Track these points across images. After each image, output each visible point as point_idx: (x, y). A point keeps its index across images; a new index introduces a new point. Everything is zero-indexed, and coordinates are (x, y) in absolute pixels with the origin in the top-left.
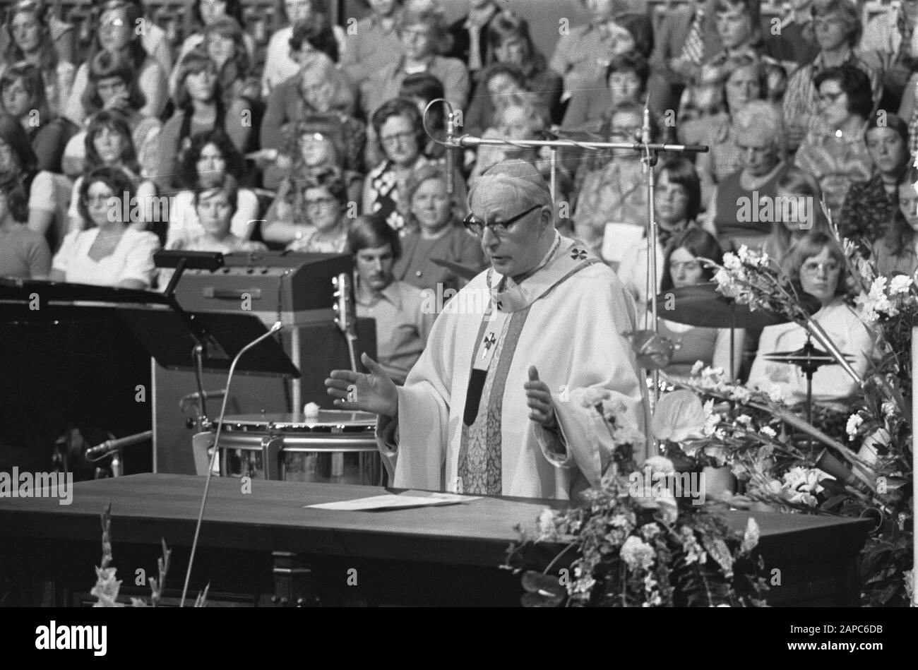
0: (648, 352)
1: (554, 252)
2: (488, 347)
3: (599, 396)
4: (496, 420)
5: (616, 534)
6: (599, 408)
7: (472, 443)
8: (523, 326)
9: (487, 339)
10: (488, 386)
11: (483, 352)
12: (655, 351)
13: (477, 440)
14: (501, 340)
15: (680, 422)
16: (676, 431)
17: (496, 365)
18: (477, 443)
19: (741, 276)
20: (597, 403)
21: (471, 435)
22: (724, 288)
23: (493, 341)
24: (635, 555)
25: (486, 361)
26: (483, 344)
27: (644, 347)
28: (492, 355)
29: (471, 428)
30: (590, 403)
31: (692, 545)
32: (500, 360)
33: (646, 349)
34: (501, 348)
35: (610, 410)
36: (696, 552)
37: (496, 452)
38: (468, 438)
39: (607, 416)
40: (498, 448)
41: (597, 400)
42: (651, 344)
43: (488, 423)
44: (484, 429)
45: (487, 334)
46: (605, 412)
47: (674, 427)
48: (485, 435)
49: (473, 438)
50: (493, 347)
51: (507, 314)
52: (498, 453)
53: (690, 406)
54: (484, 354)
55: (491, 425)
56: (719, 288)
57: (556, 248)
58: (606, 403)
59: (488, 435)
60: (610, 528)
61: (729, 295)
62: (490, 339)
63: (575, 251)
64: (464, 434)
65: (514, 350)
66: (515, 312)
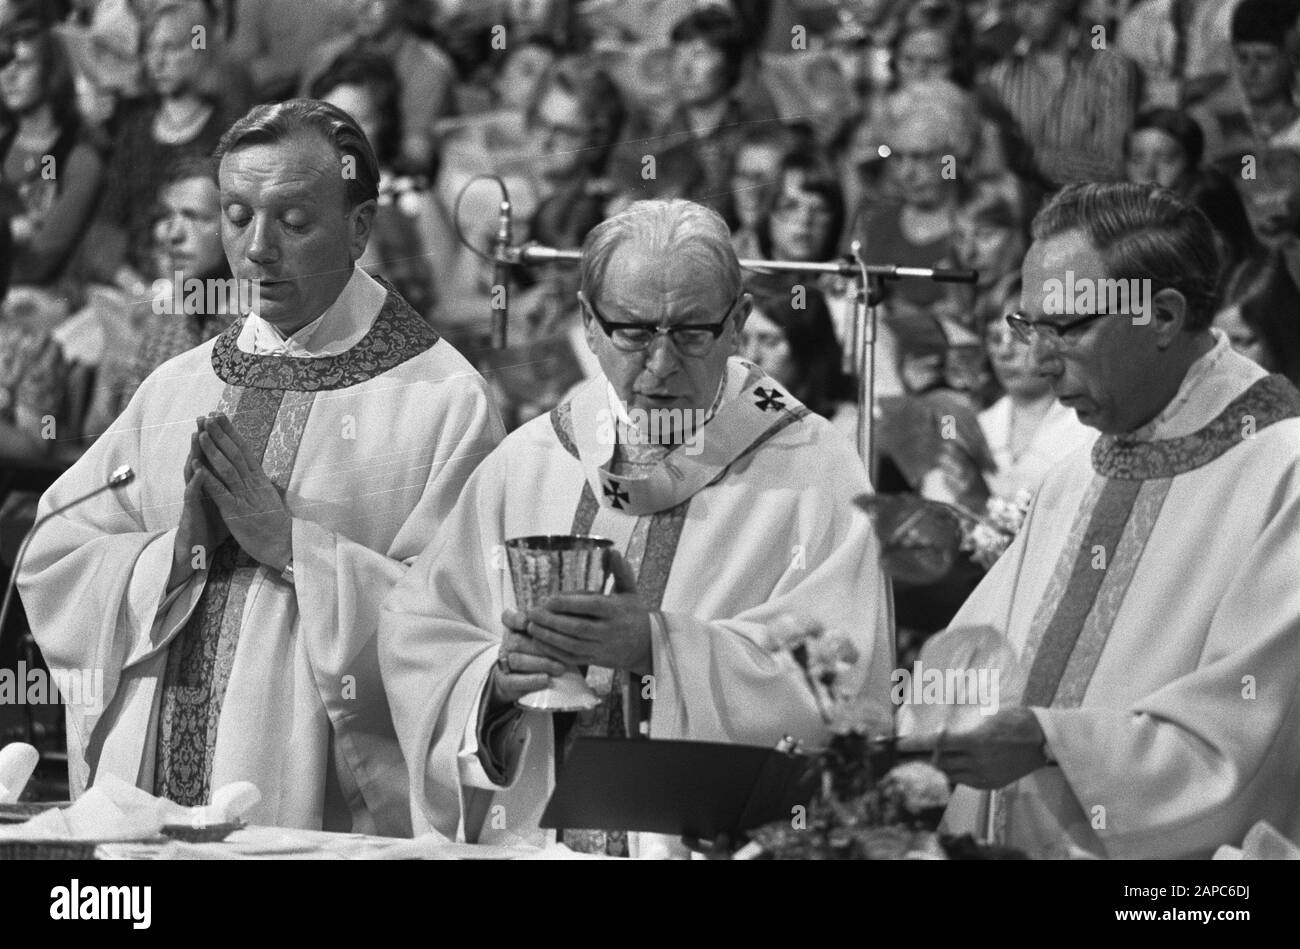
0: (907, 542)
3: (800, 630)
6: (800, 655)
12: (925, 541)
20: (795, 644)
27: (899, 531)
30: (780, 642)
33: (906, 535)
35: (823, 660)
39: (816, 670)
41: (795, 637)
42: (916, 525)
46: (812, 661)
51: (639, 517)
58: (813, 647)
63: (761, 391)
66: (657, 514)
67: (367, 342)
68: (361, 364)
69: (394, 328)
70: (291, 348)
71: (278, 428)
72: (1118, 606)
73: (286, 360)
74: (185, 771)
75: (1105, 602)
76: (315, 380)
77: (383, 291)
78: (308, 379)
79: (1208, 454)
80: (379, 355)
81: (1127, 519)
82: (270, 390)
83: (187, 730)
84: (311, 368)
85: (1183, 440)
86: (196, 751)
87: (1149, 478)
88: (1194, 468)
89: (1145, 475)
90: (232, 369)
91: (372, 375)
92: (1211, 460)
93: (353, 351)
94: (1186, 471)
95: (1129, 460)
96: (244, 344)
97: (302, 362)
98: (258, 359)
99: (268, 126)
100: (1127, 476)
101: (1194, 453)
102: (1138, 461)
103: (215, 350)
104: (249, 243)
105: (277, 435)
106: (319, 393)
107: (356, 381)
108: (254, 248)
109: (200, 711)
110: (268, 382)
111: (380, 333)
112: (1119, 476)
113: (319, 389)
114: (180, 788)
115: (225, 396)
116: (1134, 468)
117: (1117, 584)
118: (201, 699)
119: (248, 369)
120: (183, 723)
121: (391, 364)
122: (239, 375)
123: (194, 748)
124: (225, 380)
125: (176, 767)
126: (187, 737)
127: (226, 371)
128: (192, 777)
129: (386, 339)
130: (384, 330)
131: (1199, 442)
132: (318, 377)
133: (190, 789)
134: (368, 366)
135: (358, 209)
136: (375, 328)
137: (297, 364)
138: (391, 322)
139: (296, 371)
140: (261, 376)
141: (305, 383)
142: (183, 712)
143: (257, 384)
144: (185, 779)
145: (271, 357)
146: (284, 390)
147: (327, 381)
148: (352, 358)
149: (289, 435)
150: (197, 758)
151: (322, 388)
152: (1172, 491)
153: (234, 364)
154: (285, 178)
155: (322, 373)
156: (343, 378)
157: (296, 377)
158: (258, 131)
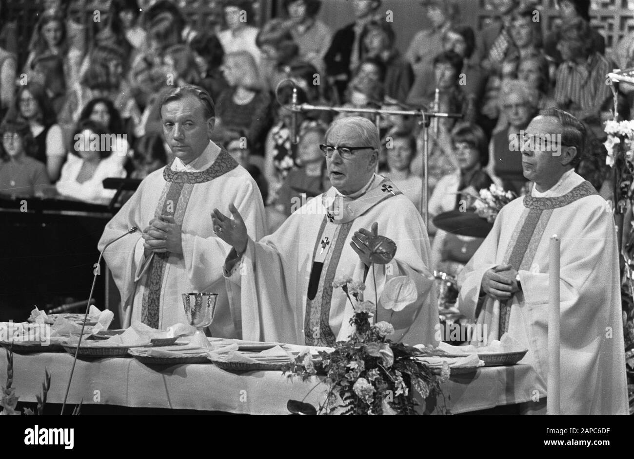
1: (371, 184)
2: (324, 247)
3: (344, 281)
4: (329, 295)
5: (352, 374)
6: (345, 288)
7: (313, 310)
8: (348, 232)
9: (323, 242)
10: (324, 272)
11: (321, 250)
12: (384, 251)
13: (316, 308)
14: (333, 242)
15: (400, 298)
16: (397, 304)
17: (330, 258)
18: (316, 310)
19: (492, 204)
20: (343, 285)
21: (312, 305)
22: (480, 212)
23: (328, 243)
24: (362, 391)
25: (323, 256)
26: (320, 245)
28: (327, 252)
29: (313, 301)
31: (400, 382)
32: (333, 255)
33: (377, 249)
34: (333, 247)
35: (353, 289)
36: (402, 388)
37: (326, 316)
38: (311, 307)
39: (351, 292)
40: (327, 313)
43: (323, 297)
44: (321, 300)
45: (323, 238)
46: (349, 290)
47: (396, 301)
48: (320, 305)
49: (314, 307)
50: (327, 247)
51: (337, 225)
52: (327, 317)
53: (408, 287)
54: (321, 252)
55: (324, 298)
56: (477, 211)
57: (372, 182)
59: (322, 305)
60: (348, 369)
61: (484, 216)
62: (325, 242)
63: (384, 186)
64: (308, 305)
65: (342, 248)
66: (343, 224)
67: (212, 167)
68: (210, 174)
69: (222, 162)
70: (188, 169)
71: (181, 196)
72: (536, 249)
73: (185, 173)
74: (153, 312)
75: (531, 249)
76: (194, 180)
77: (220, 149)
78: (192, 180)
79: (566, 203)
80: (217, 171)
81: (538, 221)
82: (179, 183)
83: (153, 298)
84: (194, 176)
85: (558, 198)
86: (156, 306)
87: (546, 209)
88: (561, 207)
89: (544, 208)
90: (168, 176)
91: (214, 178)
92: (567, 204)
93: (208, 170)
94: (558, 207)
95: (539, 203)
96: (173, 168)
97: (190, 173)
98: (176, 173)
99: (177, 94)
100: (538, 208)
101: (561, 202)
102: (542, 204)
103: (164, 170)
104: (174, 134)
105: (181, 198)
106: (195, 184)
107: (208, 180)
108: (176, 135)
109: (157, 292)
110: (179, 181)
111: (217, 164)
112: (535, 208)
113: (196, 183)
114: (151, 318)
115: (166, 186)
116: (541, 206)
117: (535, 242)
118: (157, 288)
119: (173, 176)
120: (152, 297)
121: (220, 174)
122: (170, 178)
123: (155, 305)
124: (166, 180)
125: (150, 311)
126: (153, 301)
127: (167, 177)
128: (155, 315)
129: (219, 166)
130: (219, 163)
131: (563, 198)
132: (196, 179)
133: (154, 318)
134: (213, 175)
135: (209, 120)
136: (216, 162)
137: (188, 174)
138: (221, 160)
139: (188, 176)
140: (177, 179)
141: (191, 181)
142: (152, 293)
143: (176, 181)
144: (153, 315)
145: (181, 172)
146: (184, 183)
147: (198, 180)
148: (207, 172)
149: (185, 198)
150: (156, 308)
151: (197, 182)
152: (553, 213)
153: (169, 175)
154: (183, 111)
155: (197, 177)
156: (204, 179)
157: (188, 179)
158: (173, 96)
